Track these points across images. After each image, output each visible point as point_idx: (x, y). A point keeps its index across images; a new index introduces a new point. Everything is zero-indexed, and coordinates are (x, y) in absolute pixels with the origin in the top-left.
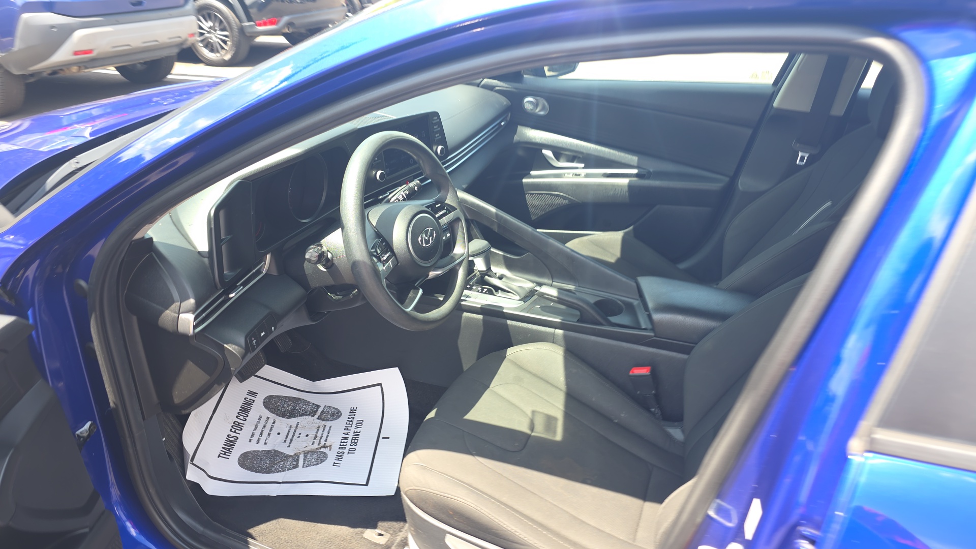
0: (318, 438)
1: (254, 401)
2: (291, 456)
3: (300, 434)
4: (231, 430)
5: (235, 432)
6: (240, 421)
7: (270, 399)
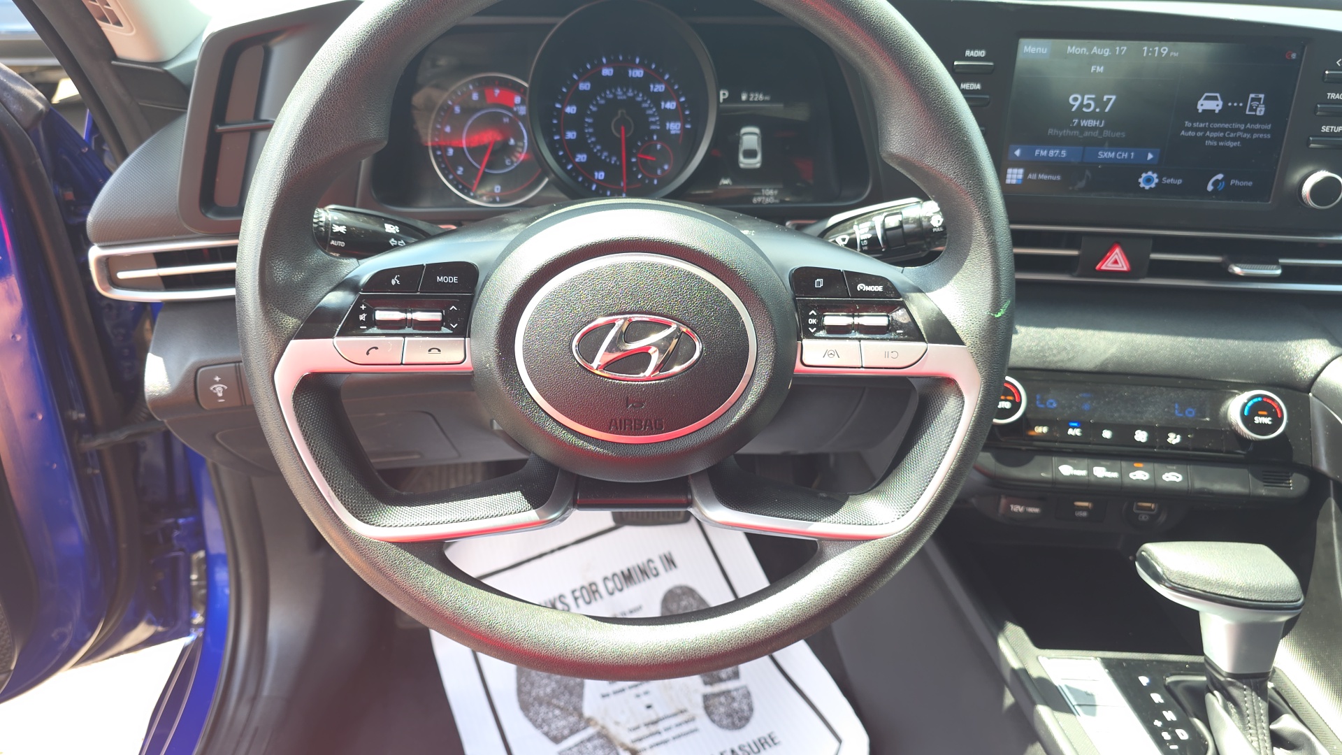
0: (653, 729)
1: (657, 575)
2: (581, 715)
3: (646, 693)
4: (573, 592)
5: (576, 599)
6: (602, 589)
7: (684, 594)
